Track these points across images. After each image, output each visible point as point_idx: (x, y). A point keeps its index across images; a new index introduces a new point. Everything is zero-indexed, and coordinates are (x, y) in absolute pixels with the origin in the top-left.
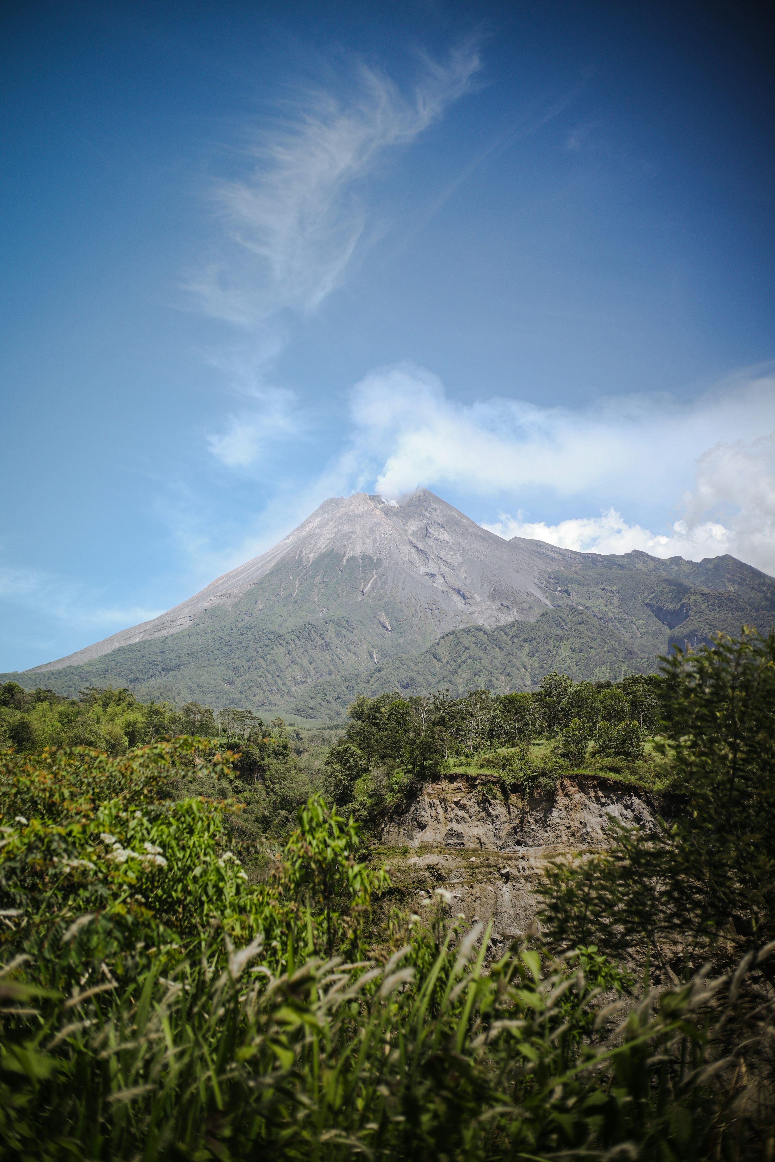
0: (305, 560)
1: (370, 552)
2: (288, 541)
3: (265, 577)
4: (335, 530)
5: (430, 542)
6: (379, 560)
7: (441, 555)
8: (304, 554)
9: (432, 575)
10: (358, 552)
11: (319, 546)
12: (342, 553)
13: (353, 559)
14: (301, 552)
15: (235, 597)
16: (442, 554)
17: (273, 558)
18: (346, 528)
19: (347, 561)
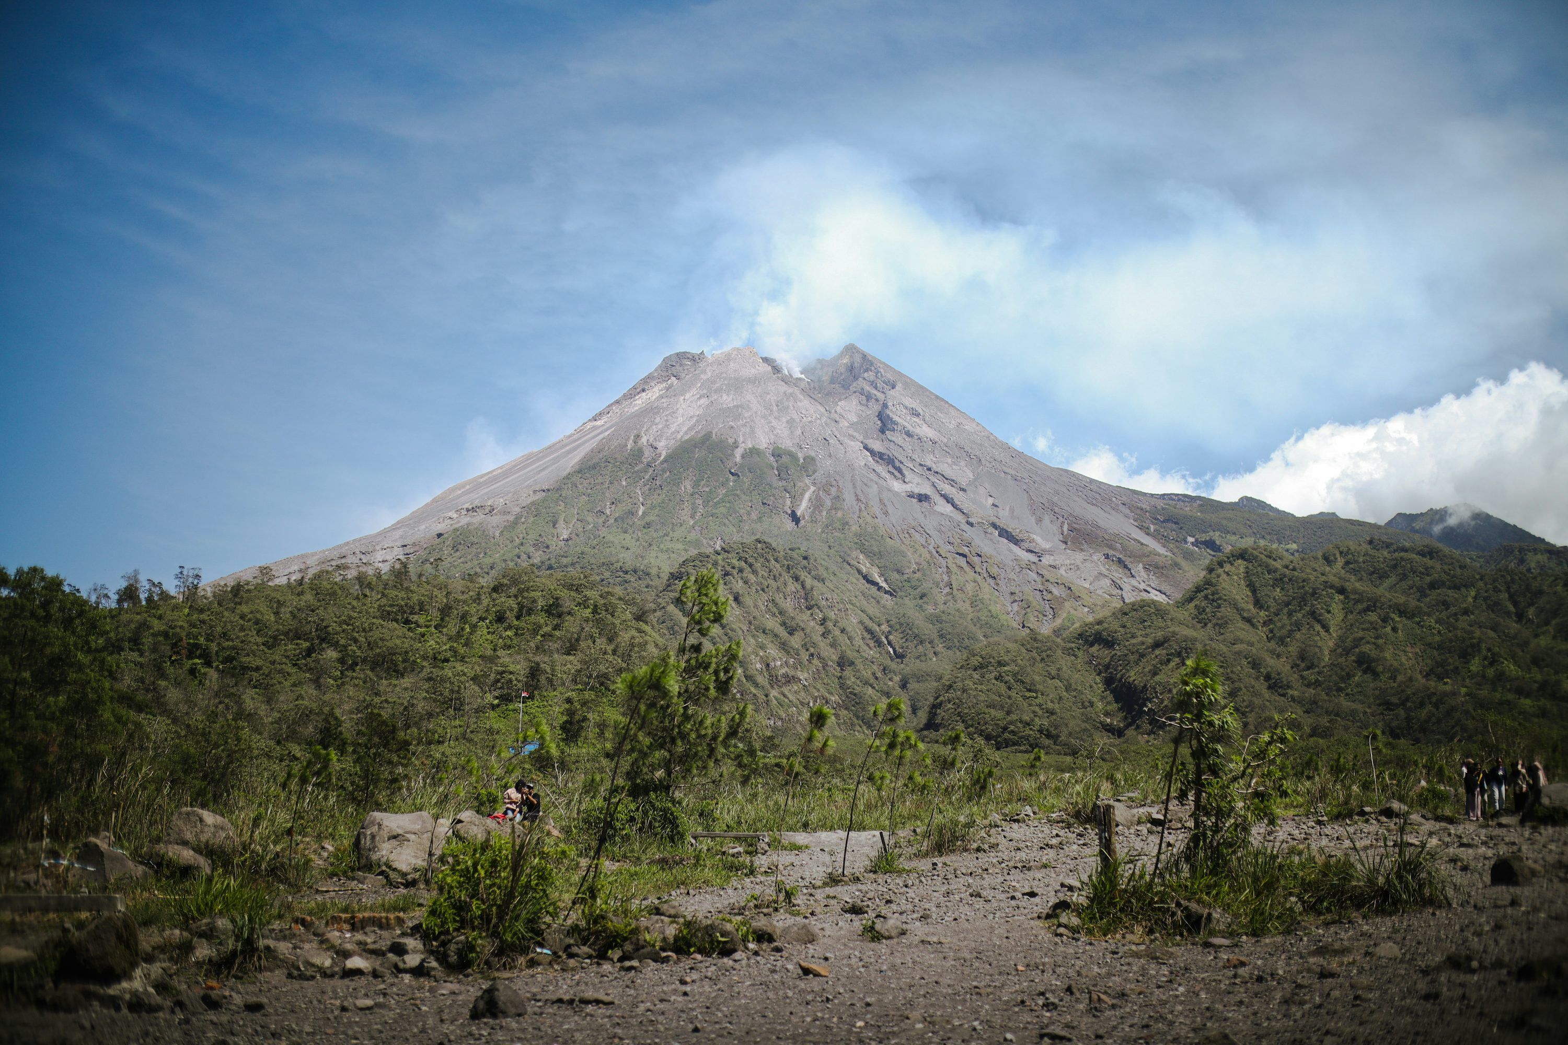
0: (648, 454)
1: (787, 443)
2: (598, 423)
3: (567, 477)
4: (704, 401)
5: (898, 438)
6: (810, 460)
7: (929, 463)
8: (644, 440)
9: (922, 498)
10: (763, 441)
11: (673, 428)
12: (731, 441)
13: (753, 452)
14: (638, 436)
15: (506, 512)
16: (929, 461)
17: (575, 449)
18: (727, 400)
19: (743, 457)
